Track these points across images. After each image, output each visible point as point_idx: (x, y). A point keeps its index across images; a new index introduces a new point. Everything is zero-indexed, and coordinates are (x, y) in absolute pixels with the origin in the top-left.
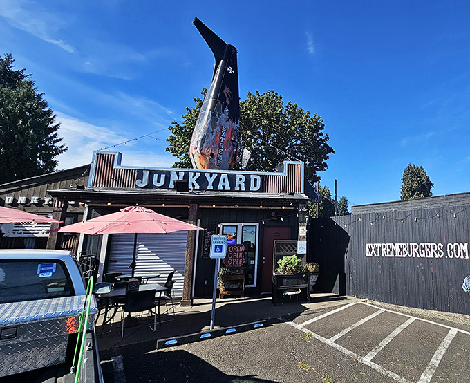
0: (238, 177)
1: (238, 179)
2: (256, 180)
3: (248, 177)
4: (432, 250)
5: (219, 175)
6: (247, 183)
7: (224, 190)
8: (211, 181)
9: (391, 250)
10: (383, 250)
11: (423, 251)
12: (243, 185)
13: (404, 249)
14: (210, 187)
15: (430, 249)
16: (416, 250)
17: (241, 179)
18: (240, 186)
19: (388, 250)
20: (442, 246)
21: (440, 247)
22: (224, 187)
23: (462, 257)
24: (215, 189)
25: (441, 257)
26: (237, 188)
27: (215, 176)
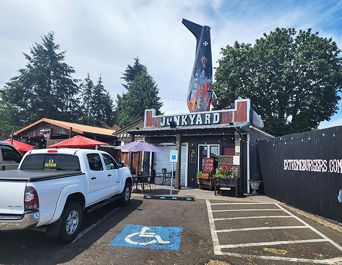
0: (206, 115)
1: (206, 117)
2: (216, 116)
3: (212, 114)
4: (320, 165)
5: (196, 115)
6: (211, 118)
7: (199, 125)
8: (192, 119)
9: (297, 164)
10: (293, 165)
11: (315, 166)
12: (209, 120)
13: (304, 165)
14: (192, 123)
15: (319, 164)
16: (310, 165)
17: (208, 117)
18: (208, 121)
19: (295, 165)
20: (326, 162)
21: (325, 162)
22: (199, 122)
23: (338, 172)
24: (194, 124)
25: (325, 171)
26: (206, 123)
27: (194, 116)
